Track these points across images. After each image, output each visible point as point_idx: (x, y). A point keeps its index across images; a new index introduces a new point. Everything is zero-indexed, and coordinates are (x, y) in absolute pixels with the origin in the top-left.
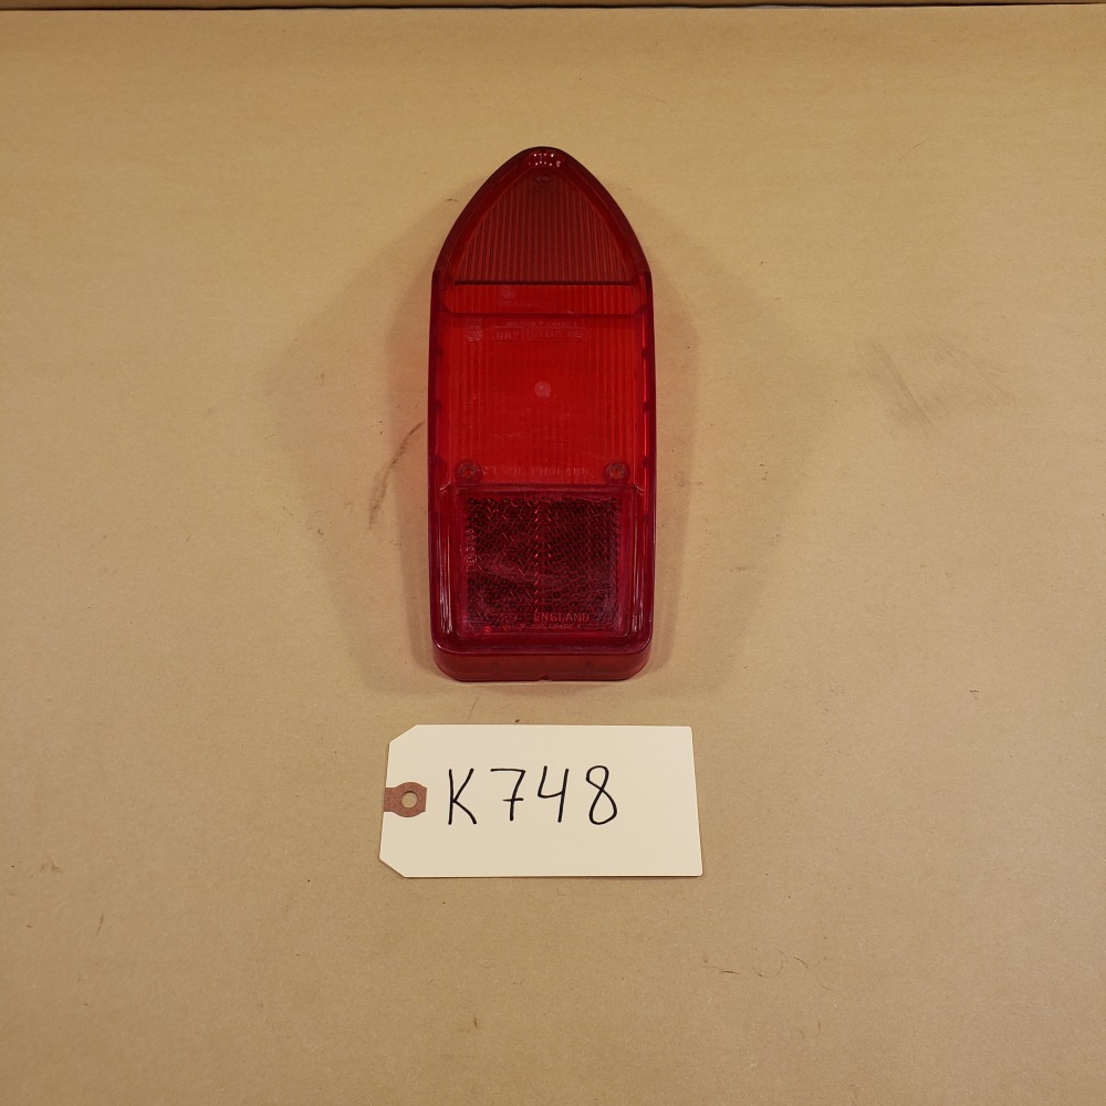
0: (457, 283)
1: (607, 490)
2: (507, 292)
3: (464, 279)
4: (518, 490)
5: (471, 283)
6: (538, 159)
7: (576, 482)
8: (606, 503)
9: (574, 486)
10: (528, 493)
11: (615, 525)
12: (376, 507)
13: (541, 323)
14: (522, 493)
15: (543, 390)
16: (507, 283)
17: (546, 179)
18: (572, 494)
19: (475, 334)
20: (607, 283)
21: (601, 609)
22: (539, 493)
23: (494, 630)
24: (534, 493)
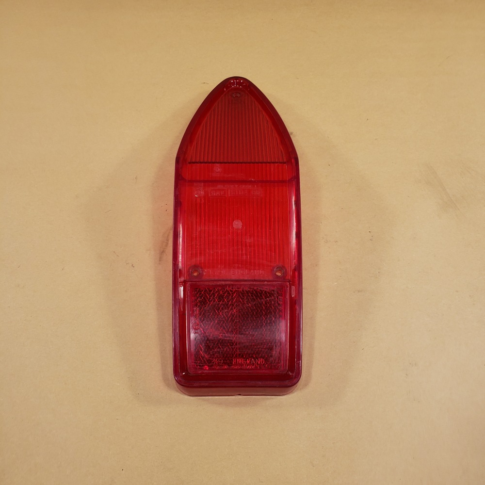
0: (190, 163)
1: (274, 283)
2: (218, 169)
3: (194, 161)
4: (223, 283)
5: (197, 163)
6: (233, 84)
7: (256, 278)
8: (273, 291)
9: (255, 281)
10: (229, 285)
11: (279, 304)
12: (163, 252)
13: (236, 186)
14: (226, 285)
15: (238, 224)
16: (218, 163)
17: (238, 95)
18: (254, 285)
19: (199, 193)
20: (273, 163)
21: (271, 356)
22: (235, 285)
23: (210, 369)
24: (232, 285)
